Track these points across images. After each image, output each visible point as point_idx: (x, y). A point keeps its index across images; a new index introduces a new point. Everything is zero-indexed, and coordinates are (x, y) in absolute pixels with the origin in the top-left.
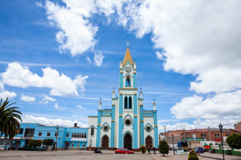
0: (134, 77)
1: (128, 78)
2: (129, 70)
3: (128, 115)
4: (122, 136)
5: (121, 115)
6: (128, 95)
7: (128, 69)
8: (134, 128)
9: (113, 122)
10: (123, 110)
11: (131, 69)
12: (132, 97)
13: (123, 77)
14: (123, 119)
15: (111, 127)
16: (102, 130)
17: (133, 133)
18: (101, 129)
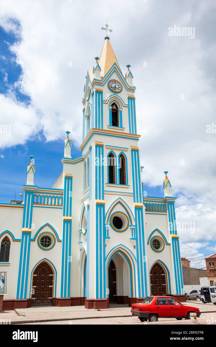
0: (129, 105)
1: (115, 108)
2: (117, 87)
3: (119, 202)
4: (105, 260)
5: (101, 201)
6: (117, 148)
7: (113, 85)
8: (136, 239)
9: (68, 222)
10: (106, 188)
11: (120, 84)
12: (128, 155)
13: (102, 103)
14: (106, 211)
15: (61, 238)
16: (35, 246)
17: (134, 252)
18: (32, 243)
